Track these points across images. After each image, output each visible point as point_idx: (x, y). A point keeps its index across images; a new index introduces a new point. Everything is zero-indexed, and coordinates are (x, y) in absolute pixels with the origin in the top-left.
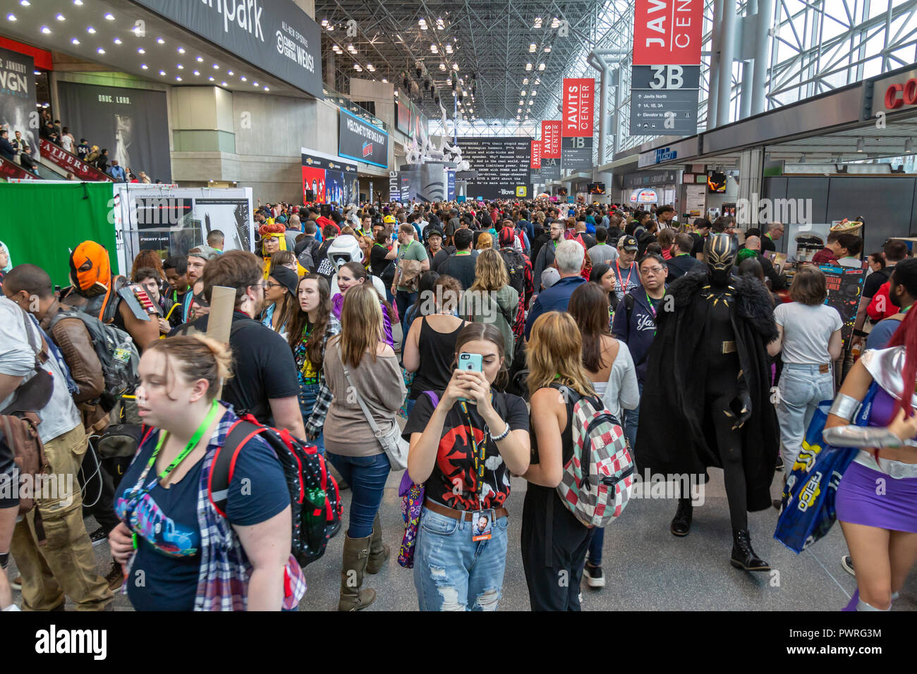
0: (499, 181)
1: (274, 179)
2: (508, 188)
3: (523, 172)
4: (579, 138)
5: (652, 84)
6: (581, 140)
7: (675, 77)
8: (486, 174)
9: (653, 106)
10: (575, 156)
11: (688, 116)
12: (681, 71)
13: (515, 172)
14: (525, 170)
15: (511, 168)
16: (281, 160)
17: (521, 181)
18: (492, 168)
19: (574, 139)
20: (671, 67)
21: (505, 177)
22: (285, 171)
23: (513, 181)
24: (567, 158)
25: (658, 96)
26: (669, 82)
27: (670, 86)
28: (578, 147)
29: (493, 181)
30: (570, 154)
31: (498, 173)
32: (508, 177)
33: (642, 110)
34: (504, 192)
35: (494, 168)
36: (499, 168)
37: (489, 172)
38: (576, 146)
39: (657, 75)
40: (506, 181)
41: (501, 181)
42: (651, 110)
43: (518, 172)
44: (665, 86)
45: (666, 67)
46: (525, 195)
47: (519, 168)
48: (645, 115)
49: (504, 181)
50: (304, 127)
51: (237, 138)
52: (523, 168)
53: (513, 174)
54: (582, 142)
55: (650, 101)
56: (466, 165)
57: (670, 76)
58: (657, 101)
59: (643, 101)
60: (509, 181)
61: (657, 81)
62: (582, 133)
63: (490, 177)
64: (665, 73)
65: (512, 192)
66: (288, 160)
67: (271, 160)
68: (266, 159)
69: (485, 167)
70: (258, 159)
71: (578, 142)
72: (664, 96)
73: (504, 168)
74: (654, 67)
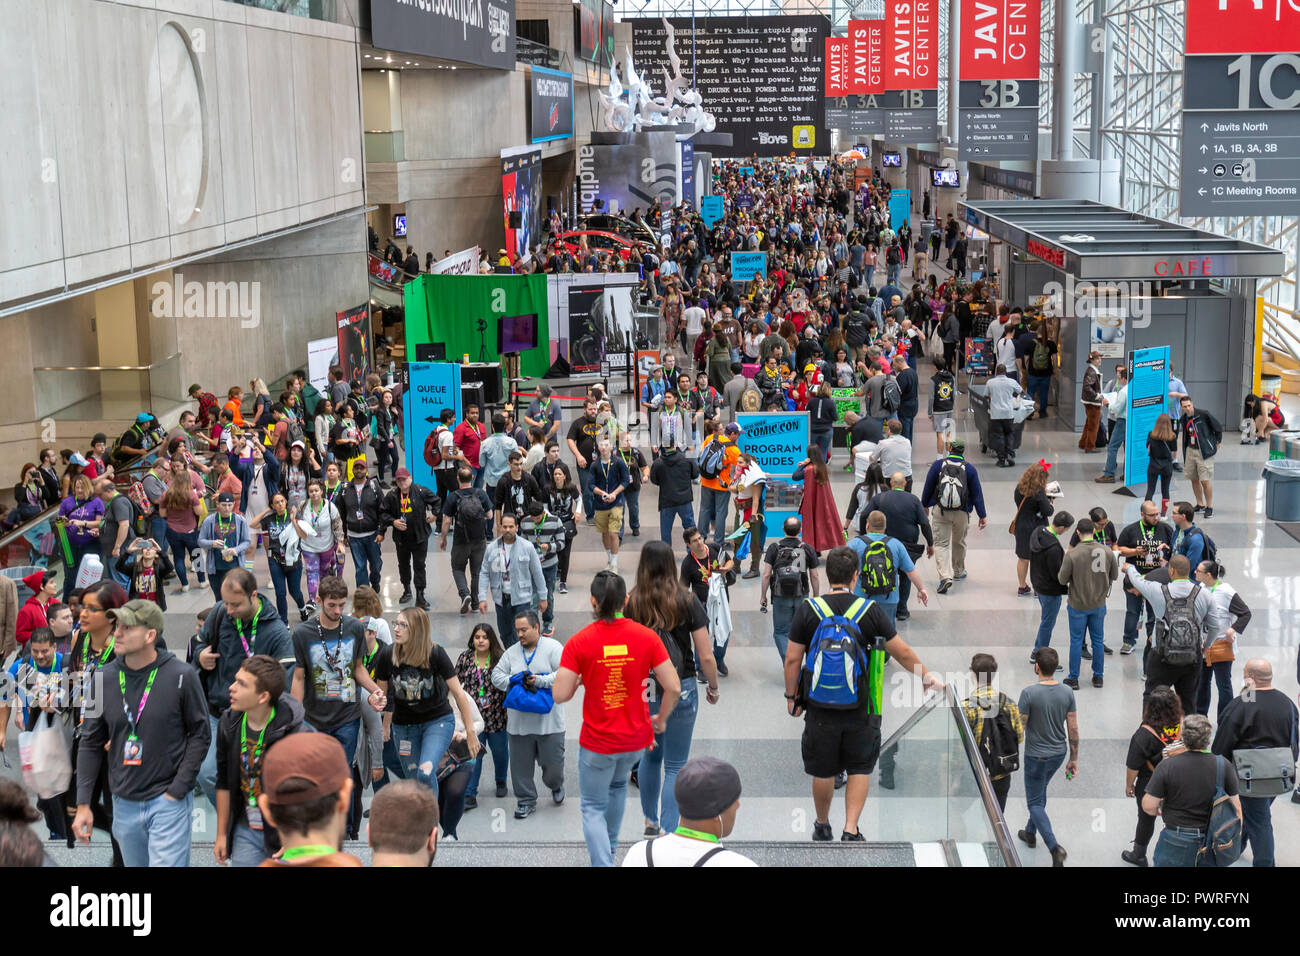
0: (753, 115)
1: (453, 194)
2: (774, 129)
3: (806, 94)
4: (913, 91)
5: (983, 102)
6: (917, 95)
7: (1010, 93)
8: (724, 100)
9: (986, 127)
10: (908, 122)
11: (1026, 138)
12: (1016, 87)
13: (789, 94)
14: (812, 89)
15: (779, 85)
16: (462, 164)
17: (802, 114)
18: (736, 85)
19: (905, 94)
20: (1006, 82)
21: (767, 105)
22: (466, 180)
23: (785, 113)
24: (894, 125)
25: (990, 116)
26: (1003, 99)
27: (1005, 105)
28: (913, 106)
29: (741, 115)
30: (899, 118)
31: (752, 96)
32: (773, 105)
33: (972, 132)
34: (765, 138)
35: (743, 85)
36: (752, 86)
37: (731, 94)
38: (909, 105)
39: (989, 92)
40: (769, 114)
41: (757, 114)
42: (982, 132)
43: (796, 94)
44: (998, 104)
45: (999, 82)
46: (812, 145)
47: (797, 84)
48: (976, 138)
49: (763, 114)
50: (493, 111)
51: (406, 137)
52: (807, 84)
53: (785, 99)
54: (919, 99)
55: (981, 122)
56: (708, 122)
57: (1005, 93)
58: (989, 122)
59: (972, 122)
60: (775, 115)
61: (989, 98)
62: (918, 82)
63: (734, 106)
64: (998, 89)
65: (783, 139)
66: (471, 164)
67: (451, 164)
68: (444, 165)
69: (722, 84)
70: (431, 165)
71: (913, 98)
72: (998, 116)
73: (765, 84)
74: (984, 82)
